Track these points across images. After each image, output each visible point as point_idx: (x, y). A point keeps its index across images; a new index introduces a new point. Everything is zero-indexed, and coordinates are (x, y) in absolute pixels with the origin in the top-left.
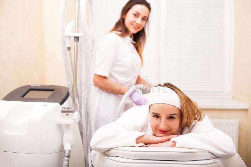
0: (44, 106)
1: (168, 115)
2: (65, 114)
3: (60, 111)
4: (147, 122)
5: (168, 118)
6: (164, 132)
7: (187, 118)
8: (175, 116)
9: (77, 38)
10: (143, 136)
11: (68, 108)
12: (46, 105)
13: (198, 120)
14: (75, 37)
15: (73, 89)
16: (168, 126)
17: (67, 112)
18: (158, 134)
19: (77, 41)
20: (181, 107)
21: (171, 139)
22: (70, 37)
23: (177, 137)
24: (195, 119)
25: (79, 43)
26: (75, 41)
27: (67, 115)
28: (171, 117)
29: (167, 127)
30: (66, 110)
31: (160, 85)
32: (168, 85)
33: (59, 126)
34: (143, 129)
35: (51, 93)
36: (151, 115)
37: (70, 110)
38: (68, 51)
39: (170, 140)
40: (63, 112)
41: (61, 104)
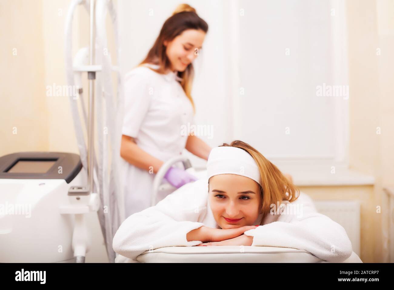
0: (40, 185)
1: (239, 193)
2: (74, 197)
3: (67, 193)
4: (206, 205)
5: (240, 198)
6: (233, 221)
7: (271, 197)
8: (250, 195)
9: (92, 74)
10: (199, 228)
11: (79, 188)
12: (44, 184)
13: (290, 201)
14: (89, 72)
15: (87, 158)
16: (241, 211)
17: (77, 194)
18: (224, 224)
19: (92, 79)
20: (261, 180)
21: (245, 233)
22: (81, 73)
23: (255, 228)
24: (285, 199)
25: (96, 81)
26: (89, 78)
27: (78, 199)
28: (243, 197)
29: (238, 213)
30: (76, 190)
31: (224, 145)
32: (237, 144)
33: (66, 217)
34: (200, 217)
35: (50, 164)
36: (212, 194)
37: (83, 190)
39: (243, 234)
40: (71, 194)
41: (69, 181)
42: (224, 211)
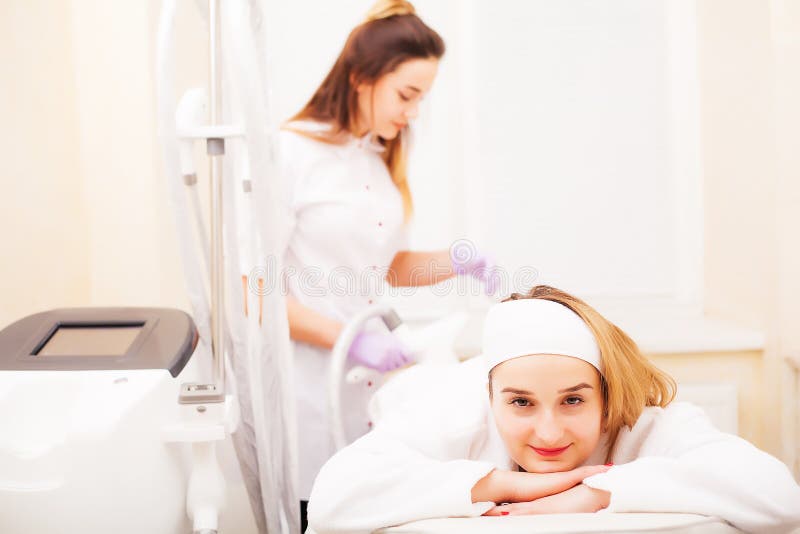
0: (117, 381)
1: (560, 392)
2: (194, 407)
3: (176, 399)
5: (562, 403)
8: (583, 392)
9: (218, 143)
10: (489, 475)
11: (201, 387)
12: (125, 380)
14: (210, 140)
15: (211, 320)
16: (567, 431)
17: (200, 398)
19: (216, 154)
20: (603, 362)
21: (584, 482)
22: (192, 141)
23: (605, 471)
25: (225, 157)
26: (209, 152)
27: (201, 411)
28: (571, 399)
29: (562, 435)
30: (194, 392)
33: (174, 449)
35: (134, 333)
37: (209, 392)
38: (187, 190)
39: (579, 483)
40: (186, 400)
41: (176, 370)
42: (532, 432)
